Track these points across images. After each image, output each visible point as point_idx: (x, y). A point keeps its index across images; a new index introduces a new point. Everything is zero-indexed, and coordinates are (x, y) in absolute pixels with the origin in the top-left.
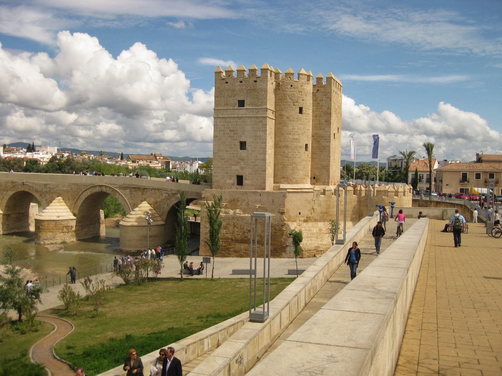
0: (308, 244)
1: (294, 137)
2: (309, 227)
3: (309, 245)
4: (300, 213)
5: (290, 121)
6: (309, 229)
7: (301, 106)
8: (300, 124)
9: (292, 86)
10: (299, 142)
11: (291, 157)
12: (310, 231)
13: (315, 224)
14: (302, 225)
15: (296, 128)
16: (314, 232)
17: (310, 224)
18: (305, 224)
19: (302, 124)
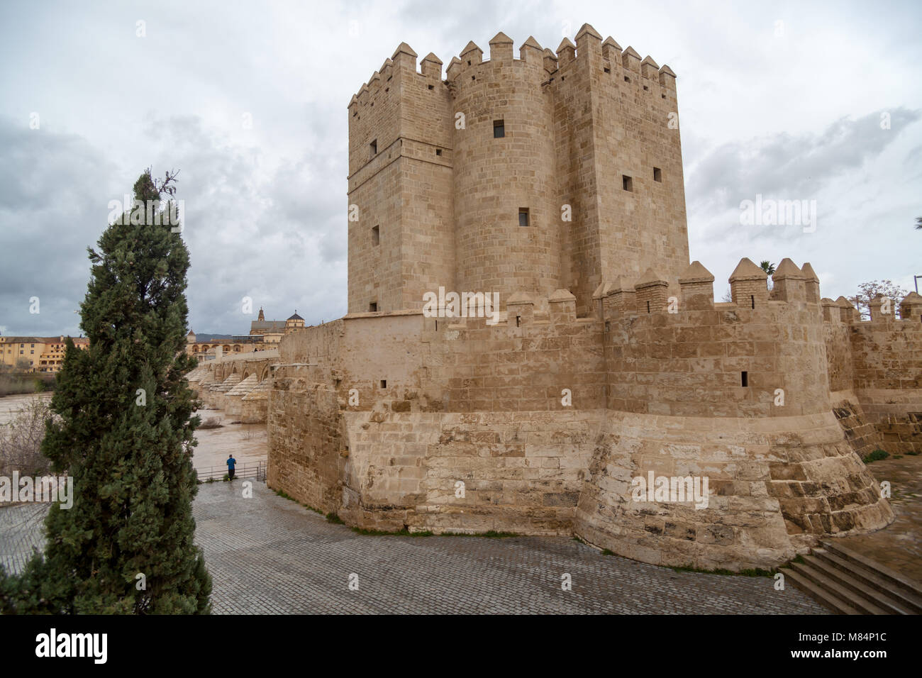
0: (387, 485)
1: (484, 196)
2: (410, 427)
3: (391, 488)
4: (384, 383)
5: (474, 159)
6: (407, 433)
7: (498, 119)
8: (498, 161)
9: (474, 78)
10: (497, 204)
11: (480, 246)
12: (407, 441)
13: (431, 418)
14: (388, 421)
15: (488, 172)
16: (422, 443)
17: (415, 417)
18: (397, 416)
19: (504, 161)
